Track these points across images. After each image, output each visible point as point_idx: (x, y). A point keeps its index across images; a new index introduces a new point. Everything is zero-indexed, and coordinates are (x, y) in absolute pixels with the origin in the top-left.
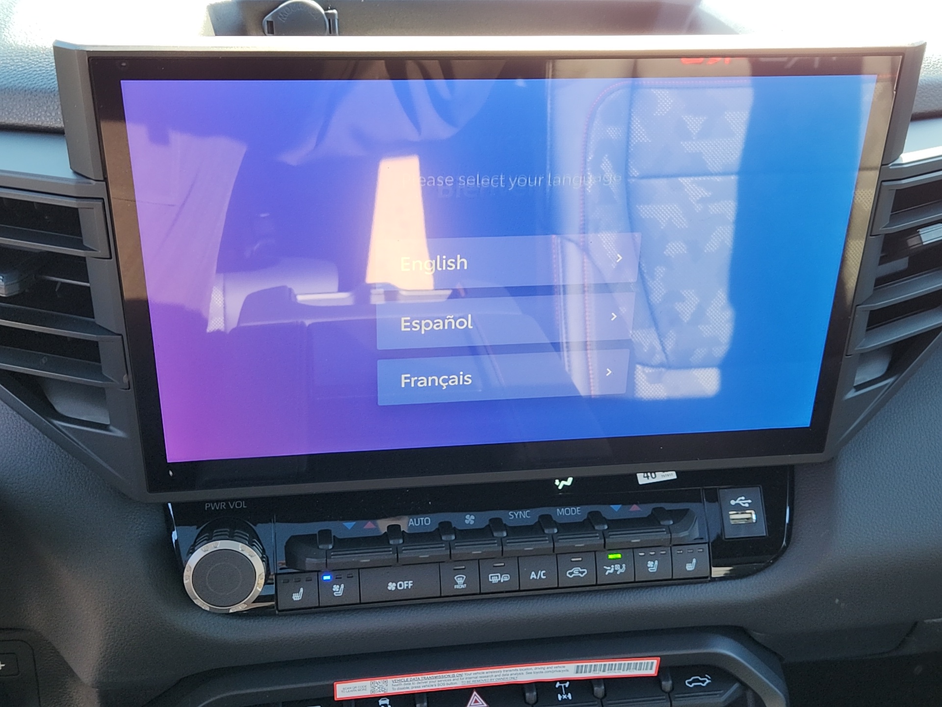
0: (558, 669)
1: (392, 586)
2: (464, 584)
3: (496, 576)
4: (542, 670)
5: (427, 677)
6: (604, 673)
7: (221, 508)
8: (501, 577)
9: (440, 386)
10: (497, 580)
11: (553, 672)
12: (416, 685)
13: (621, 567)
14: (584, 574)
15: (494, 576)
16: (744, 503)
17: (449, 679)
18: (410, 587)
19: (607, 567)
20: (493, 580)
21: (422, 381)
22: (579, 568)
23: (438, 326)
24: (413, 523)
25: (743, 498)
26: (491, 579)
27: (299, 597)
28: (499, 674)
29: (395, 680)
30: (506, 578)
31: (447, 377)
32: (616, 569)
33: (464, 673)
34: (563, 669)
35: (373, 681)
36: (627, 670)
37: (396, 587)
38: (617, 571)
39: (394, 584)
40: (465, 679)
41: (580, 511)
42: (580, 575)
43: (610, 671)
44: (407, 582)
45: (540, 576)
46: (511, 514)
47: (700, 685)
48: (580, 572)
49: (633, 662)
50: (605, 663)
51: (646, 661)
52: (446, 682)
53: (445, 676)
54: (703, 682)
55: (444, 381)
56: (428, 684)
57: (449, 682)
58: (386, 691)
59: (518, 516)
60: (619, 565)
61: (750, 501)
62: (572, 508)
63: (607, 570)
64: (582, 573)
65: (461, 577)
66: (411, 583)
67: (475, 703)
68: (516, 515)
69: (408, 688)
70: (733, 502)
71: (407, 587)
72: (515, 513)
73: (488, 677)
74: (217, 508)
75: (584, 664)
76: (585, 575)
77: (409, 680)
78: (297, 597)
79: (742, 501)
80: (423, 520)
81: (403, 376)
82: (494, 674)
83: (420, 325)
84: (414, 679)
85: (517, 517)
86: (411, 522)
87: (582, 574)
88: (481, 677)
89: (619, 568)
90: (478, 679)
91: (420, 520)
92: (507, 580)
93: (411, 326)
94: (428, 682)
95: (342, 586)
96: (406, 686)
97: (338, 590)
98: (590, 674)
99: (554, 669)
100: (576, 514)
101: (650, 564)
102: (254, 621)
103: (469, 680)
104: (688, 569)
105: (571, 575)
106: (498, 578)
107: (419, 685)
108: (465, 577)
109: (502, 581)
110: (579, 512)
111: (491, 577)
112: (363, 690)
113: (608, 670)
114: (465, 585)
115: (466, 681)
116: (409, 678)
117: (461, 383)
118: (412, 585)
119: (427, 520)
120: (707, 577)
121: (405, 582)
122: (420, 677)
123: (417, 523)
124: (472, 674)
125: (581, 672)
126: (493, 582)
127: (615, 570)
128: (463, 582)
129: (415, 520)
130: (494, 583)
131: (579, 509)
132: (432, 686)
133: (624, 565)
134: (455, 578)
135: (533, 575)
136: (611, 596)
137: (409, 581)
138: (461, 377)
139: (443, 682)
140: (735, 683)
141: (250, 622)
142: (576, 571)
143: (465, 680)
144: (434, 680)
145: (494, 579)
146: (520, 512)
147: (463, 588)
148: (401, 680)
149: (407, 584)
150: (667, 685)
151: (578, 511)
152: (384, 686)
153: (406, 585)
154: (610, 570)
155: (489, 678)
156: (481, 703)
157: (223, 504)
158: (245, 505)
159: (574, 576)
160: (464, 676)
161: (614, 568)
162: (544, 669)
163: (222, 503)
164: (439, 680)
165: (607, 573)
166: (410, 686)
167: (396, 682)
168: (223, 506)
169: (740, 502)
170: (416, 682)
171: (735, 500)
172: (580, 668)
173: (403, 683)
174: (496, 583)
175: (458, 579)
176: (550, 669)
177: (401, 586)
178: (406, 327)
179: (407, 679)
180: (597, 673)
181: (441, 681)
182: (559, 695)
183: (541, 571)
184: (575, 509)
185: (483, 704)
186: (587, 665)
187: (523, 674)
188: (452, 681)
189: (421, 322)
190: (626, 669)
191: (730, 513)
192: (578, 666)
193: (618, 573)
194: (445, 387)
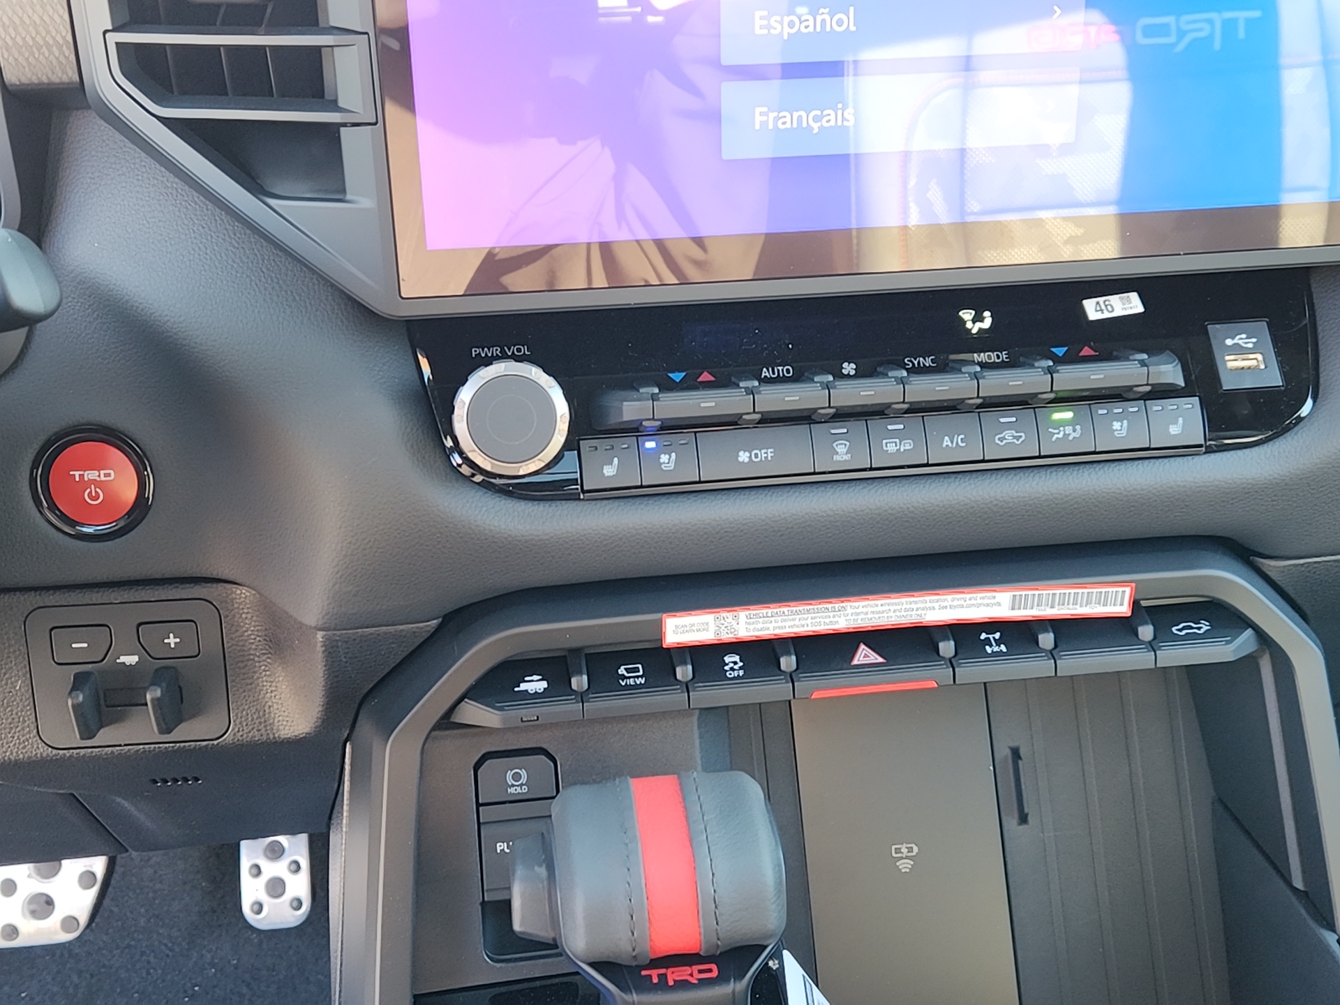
0: (986, 601)
1: (743, 457)
2: (847, 453)
3: (892, 442)
4: (962, 602)
5: (796, 611)
6: (1052, 610)
7: (495, 355)
8: (900, 444)
9: (809, 127)
10: (895, 448)
11: (979, 605)
12: (780, 624)
13: (1074, 431)
14: (1021, 440)
15: (890, 443)
16: (1246, 343)
17: (828, 614)
18: (769, 458)
19: (1055, 429)
20: (889, 448)
21: (783, 120)
22: (1014, 432)
23: (807, 27)
24: (767, 374)
25: (1244, 336)
26: (887, 447)
27: (612, 470)
28: (899, 607)
29: (750, 614)
30: (907, 445)
31: (819, 113)
32: (1067, 432)
33: (849, 604)
34: (993, 601)
35: (717, 615)
36: (1086, 606)
37: (750, 457)
38: (1069, 434)
39: (747, 454)
40: (850, 615)
41: (1007, 356)
42: (1015, 441)
43: (1061, 607)
44: (765, 451)
45: (957, 443)
46: (908, 361)
47: (1195, 633)
48: (1014, 437)
49: (1095, 590)
50: (1054, 592)
51: (1115, 589)
52: (822, 620)
53: (821, 609)
54: (1199, 628)
55: (816, 119)
56: (797, 622)
57: (827, 620)
58: (736, 633)
59: (919, 363)
60: (1071, 428)
61: (1254, 340)
62: (995, 353)
63: (1054, 434)
64: (1018, 438)
65: (842, 444)
66: (771, 452)
67: (864, 657)
68: (916, 363)
69: (768, 629)
70: (1229, 342)
71: (766, 458)
72: (913, 360)
73: (883, 612)
74: (490, 355)
75: (1024, 593)
76: (1023, 441)
77: (770, 615)
78: (609, 471)
79: (1241, 340)
80: (783, 370)
81: (758, 110)
82: (892, 608)
83: (781, 23)
84: (777, 613)
85: (916, 366)
86: (765, 373)
87: (1018, 440)
88: (873, 612)
89: (1071, 432)
90: (870, 616)
91: (778, 370)
92: (909, 448)
93: (769, 27)
94: (798, 620)
95: (673, 455)
96: (765, 625)
97: (667, 461)
98: (1031, 610)
99: (979, 601)
100: (1003, 360)
101: (1116, 425)
102: (550, 506)
103: (856, 618)
104: (1173, 433)
105: (1002, 441)
106: (896, 446)
107: (784, 624)
108: (848, 443)
109: (902, 450)
110: (1006, 358)
111: (886, 443)
112: (704, 630)
113: (1059, 605)
114: (849, 455)
115: (852, 618)
116: (770, 611)
117: (839, 123)
118: (772, 454)
119: (788, 370)
120: (1200, 446)
121: (763, 451)
122: (785, 609)
123: (774, 373)
124: (861, 607)
125: (1020, 609)
126: (889, 452)
127: (1065, 434)
128: (845, 450)
129: (770, 369)
130: (891, 453)
131: (1005, 354)
132: (803, 626)
133: (1078, 427)
134: (834, 445)
135: (947, 441)
136: (1062, 473)
137: (767, 449)
138: (840, 112)
139: (818, 620)
140: (1247, 629)
141: (544, 506)
142: (1009, 435)
143: (849, 617)
144: (805, 616)
145: (891, 447)
146: (921, 359)
147: (846, 461)
148: (758, 614)
149: (766, 454)
150: (1146, 632)
151: (1005, 356)
152: (735, 625)
153: (764, 455)
154: (1058, 433)
155: (885, 615)
156: (873, 658)
157: (497, 350)
158: (528, 351)
159: (1006, 443)
160: (849, 611)
161: (1064, 430)
162: (965, 601)
163: (495, 348)
164: (813, 615)
165: (1054, 439)
166: (771, 626)
167: (750, 618)
168: (498, 352)
169: (1240, 342)
170: (780, 618)
171: (1233, 339)
172: (1018, 598)
173: (761, 620)
174: (893, 453)
175: (839, 446)
176: (973, 602)
177: (756, 456)
178: (761, 27)
179: (767, 613)
180: (1042, 610)
181: (815, 618)
182: (987, 647)
183: (958, 436)
184: (999, 354)
185: (876, 659)
186: (1028, 595)
187: (934, 608)
188: (832, 619)
189: (782, 19)
190: (1084, 604)
191: (1227, 358)
192: (1014, 596)
193: (1071, 438)
194: (816, 131)
